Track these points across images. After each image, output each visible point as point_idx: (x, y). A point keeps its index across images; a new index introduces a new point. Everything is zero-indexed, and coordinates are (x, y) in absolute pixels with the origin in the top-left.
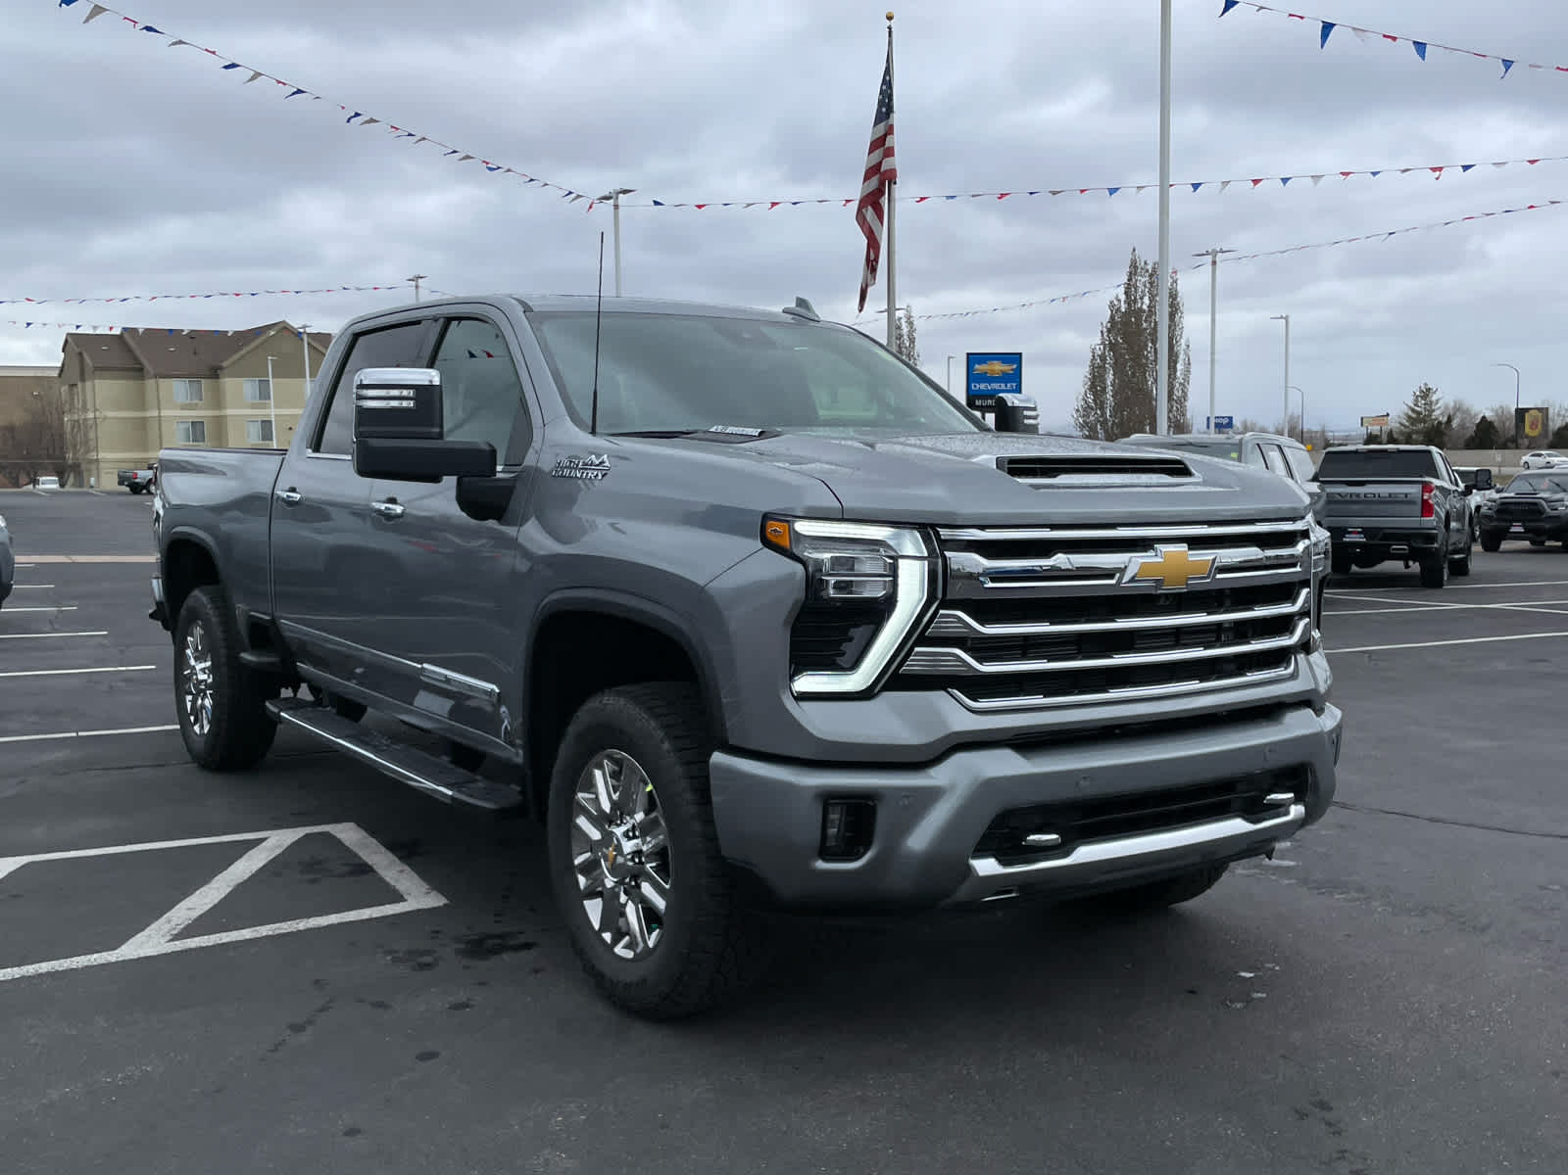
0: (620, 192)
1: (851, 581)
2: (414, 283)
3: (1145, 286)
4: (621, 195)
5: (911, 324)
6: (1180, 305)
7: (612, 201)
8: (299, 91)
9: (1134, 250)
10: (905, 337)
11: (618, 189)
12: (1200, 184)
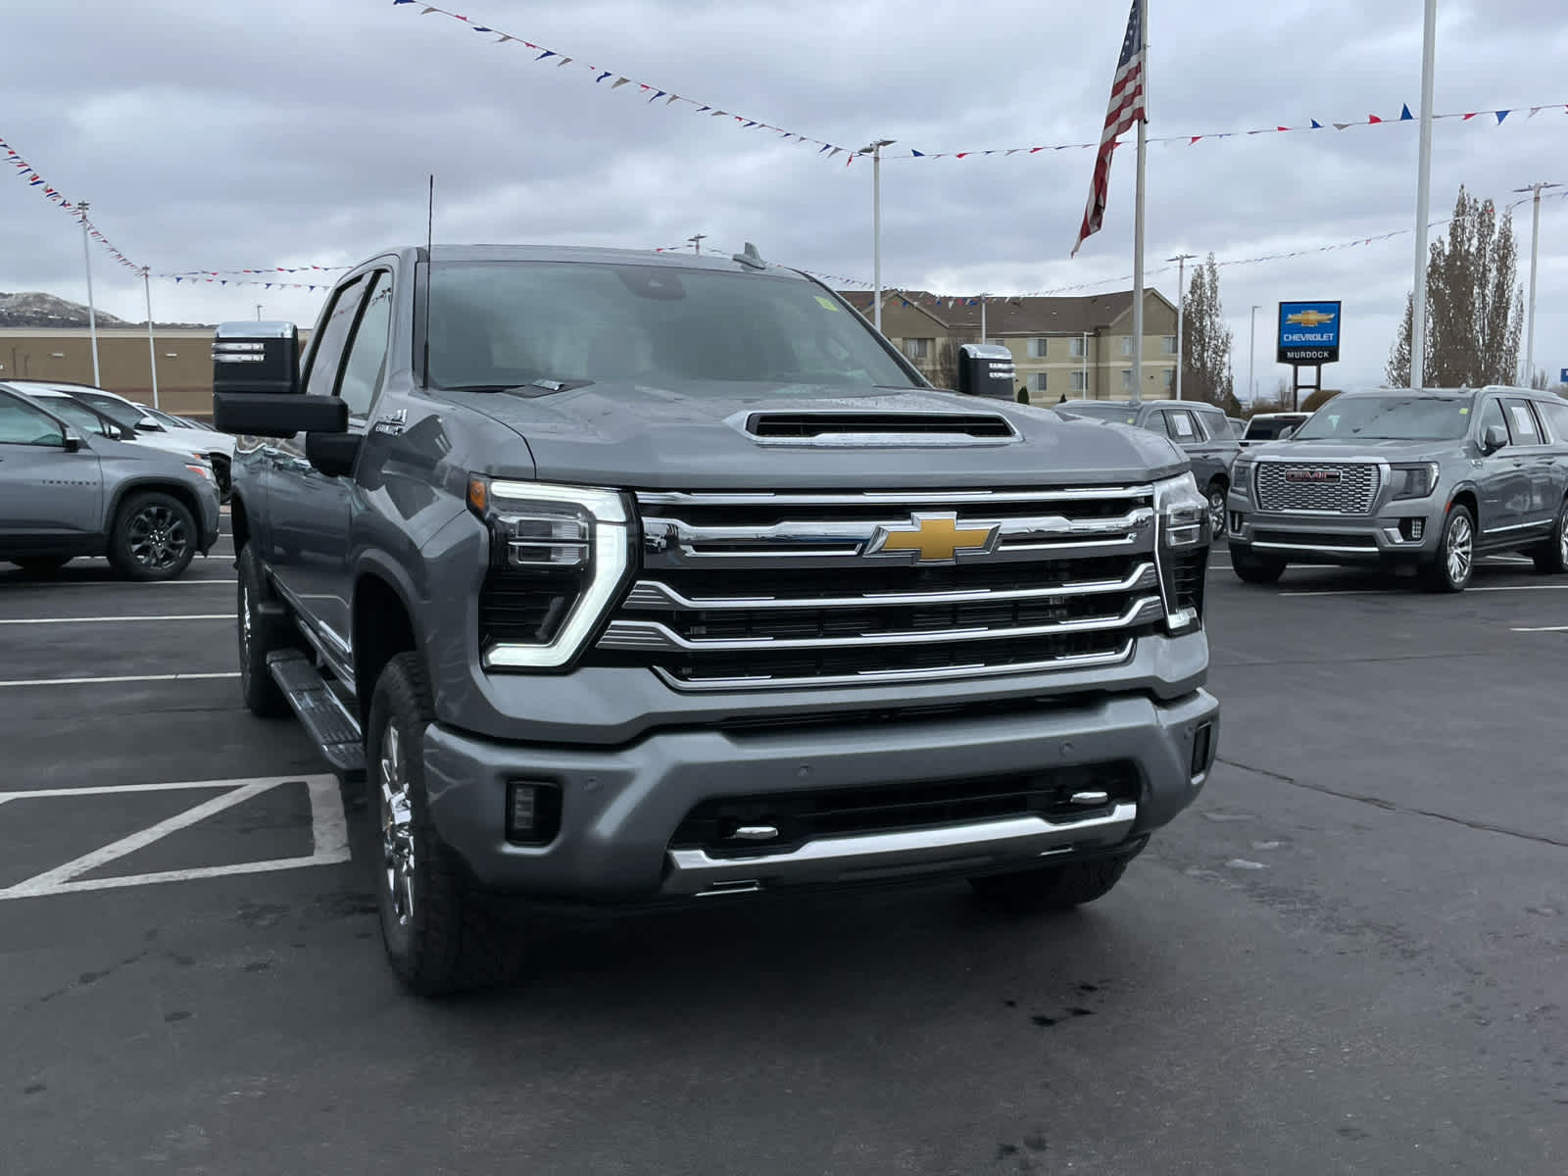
0: (881, 144)
1: (550, 547)
2: (694, 243)
3: (1474, 226)
4: (881, 147)
5: (1213, 272)
6: (1514, 246)
7: (873, 153)
8: (549, 53)
9: (1462, 187)
10: (1207, 286)
11: (878, 140)
12: (1506, 112)
